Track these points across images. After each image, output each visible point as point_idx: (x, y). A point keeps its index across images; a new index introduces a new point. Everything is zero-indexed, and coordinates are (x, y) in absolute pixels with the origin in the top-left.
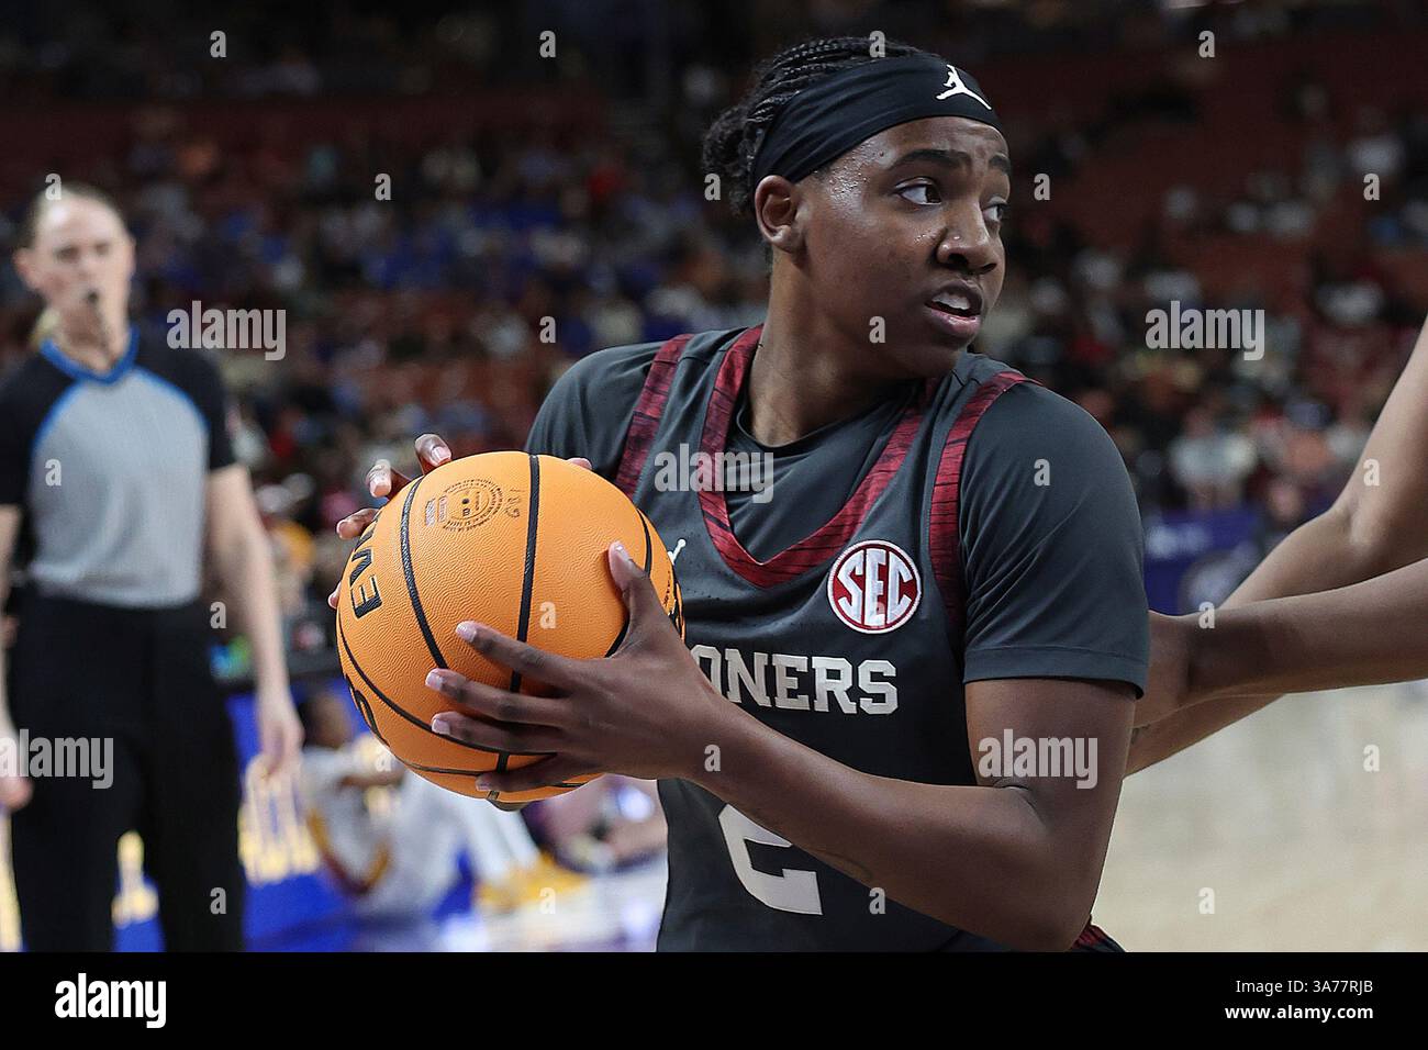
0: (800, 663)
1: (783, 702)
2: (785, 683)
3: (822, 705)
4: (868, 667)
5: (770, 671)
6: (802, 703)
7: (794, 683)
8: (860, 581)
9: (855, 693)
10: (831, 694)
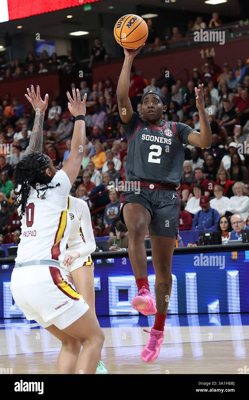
0: (163, 138)
1: (161, 142)
2: (161, 140)
3: (165, 143)
4: (169, 140)
5: (160, 139)
6: (163, 142)
7: (162, 140)
8: (167, 132)
9: (168, 142)
10: (166, 142)
